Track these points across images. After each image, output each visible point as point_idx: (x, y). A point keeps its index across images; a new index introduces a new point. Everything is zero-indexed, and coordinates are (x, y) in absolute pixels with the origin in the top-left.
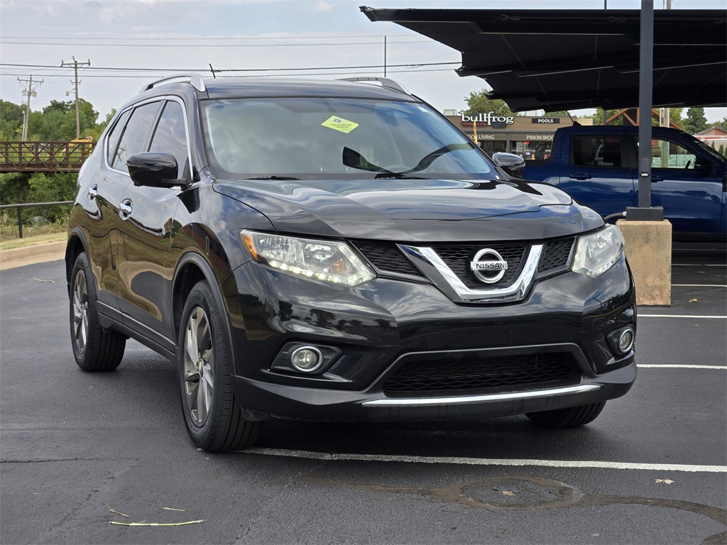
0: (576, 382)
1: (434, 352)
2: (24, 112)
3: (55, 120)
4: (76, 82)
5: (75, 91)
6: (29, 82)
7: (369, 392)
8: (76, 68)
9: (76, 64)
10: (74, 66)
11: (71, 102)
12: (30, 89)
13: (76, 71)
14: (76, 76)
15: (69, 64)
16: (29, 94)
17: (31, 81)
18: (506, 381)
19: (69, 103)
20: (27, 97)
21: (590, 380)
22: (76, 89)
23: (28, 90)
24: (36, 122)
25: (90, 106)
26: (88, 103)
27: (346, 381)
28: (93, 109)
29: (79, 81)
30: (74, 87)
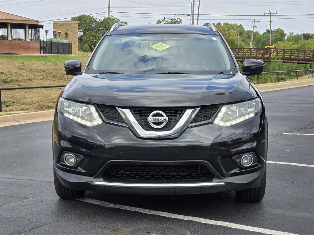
0: (211, 181)
1: (125, 161)
2: (251, 35)
3: (267, 38)
4: (270, 22)
5: (270, 25)
6: (253, 22)
7: (95, 178)
8: (270, 15)
9: (271, 13)
10: (270, 14)
11: (275, 30)
12: (254, 25)
13: (270, 17)
14: (271, 19)
15: (268, 14)
16: (254, 27)
17: (254, 21)
18: (170, 177)
19: (274, 30)
20: (253, 28)
21: (218, 180)
22: (270, 24)
23: (253, 25)
24: (259, 39)
25: (283, 31)
26: (282, 30)
27: (84, 171)
28: (284, 33)
29: (271, 21)
30: (270, 23)
